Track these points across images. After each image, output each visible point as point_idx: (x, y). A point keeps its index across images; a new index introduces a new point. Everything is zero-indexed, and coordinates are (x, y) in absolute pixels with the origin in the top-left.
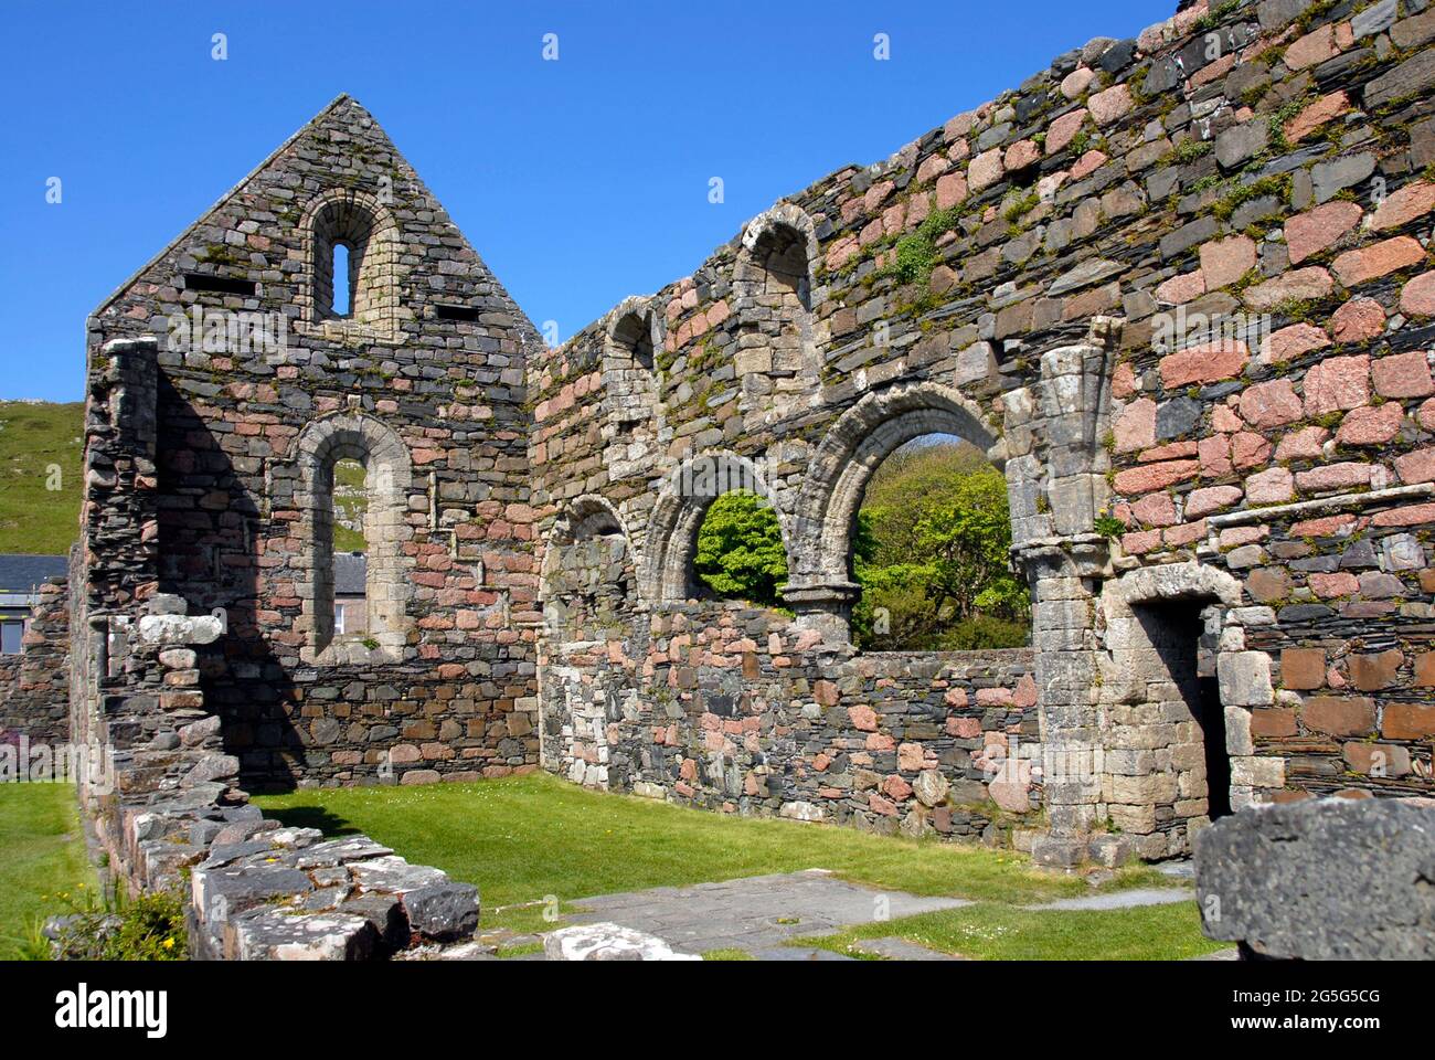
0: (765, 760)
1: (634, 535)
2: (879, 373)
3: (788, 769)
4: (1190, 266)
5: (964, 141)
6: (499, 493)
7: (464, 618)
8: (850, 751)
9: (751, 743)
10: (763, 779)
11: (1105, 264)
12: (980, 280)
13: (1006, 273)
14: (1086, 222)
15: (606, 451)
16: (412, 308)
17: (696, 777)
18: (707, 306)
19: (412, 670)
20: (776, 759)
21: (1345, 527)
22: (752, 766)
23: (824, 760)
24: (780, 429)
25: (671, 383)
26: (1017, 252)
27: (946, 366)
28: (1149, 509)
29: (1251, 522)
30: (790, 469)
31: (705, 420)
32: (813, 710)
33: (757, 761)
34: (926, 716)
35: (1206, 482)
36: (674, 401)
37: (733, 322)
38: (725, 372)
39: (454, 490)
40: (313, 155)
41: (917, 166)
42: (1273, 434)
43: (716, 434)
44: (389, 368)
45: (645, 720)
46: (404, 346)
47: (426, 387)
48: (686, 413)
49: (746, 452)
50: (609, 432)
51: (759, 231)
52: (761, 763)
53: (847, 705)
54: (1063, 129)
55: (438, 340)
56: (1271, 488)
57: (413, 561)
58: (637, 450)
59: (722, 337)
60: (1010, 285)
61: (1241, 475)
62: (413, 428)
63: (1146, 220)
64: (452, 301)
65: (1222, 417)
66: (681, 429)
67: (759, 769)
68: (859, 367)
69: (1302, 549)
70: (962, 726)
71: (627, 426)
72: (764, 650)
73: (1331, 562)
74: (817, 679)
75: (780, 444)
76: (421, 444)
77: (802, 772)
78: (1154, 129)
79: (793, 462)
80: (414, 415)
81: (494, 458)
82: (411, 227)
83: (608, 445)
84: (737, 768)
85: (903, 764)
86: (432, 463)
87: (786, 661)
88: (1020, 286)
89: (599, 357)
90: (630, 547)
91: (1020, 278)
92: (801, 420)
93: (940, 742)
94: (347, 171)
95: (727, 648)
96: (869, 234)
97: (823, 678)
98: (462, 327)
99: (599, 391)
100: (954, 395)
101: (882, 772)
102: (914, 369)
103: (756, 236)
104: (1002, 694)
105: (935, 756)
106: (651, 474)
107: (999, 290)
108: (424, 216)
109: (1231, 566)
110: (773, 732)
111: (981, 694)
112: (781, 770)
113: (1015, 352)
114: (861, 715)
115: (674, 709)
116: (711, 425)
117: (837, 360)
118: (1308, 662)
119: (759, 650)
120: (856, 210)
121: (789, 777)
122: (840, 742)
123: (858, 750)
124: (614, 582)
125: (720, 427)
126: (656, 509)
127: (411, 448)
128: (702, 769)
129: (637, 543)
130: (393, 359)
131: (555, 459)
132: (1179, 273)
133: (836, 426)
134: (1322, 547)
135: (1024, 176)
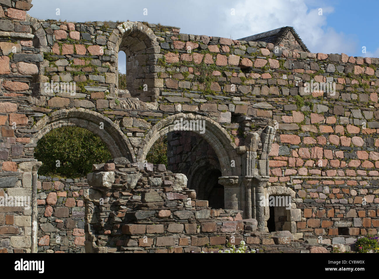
4: (290, 115)
5: (228, 47)
11: (270, 105)
12: (230, 93)
13: (238, 94)
14: (265, 91)
26: (244, 90)
27: (216, 114)
28: (277, 172)
29: (300, 179)
35: (291, 168)
41: (209, 45)
42: (305, 160)
54: (261, 63)
56: (303, 172)
60: (239, 98)
61: (297, 167)
63: (281, 99)
65: (294, 153)
69: (310, 186)
73: (315, 190)
88: (243, 100)
100: (217, 125)
102: (202, 111)
107: (236, 98)
109: (295, 188)
118: (308, 212)
132: (287, 115)
134: (314, 187)
135: (247, 69)
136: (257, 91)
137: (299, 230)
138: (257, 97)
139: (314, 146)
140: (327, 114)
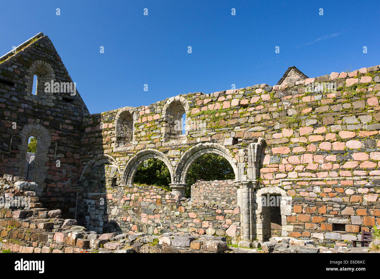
0: (161, 225)
1: (121, 167)
2: (203, 139)
3: (168, 227)
4: (280, 132)
5: (231, 95)
6: (73, 150)
7: (60, 185)
8: (188, 223)
9: (158, 221)
10: (160, 230)
11: (262, 128)
12: (232, 125)
13: (238, 124)
14: (258, 118)
15: (112, 144)
16: (56, 97)
17: (136, 229)
18: (153, 114)
19: (44, 199)
20: (165, 225)
21: (307, 184)
22: (157, 227)
23: (179, 225)
24: (174, 147)
25: (139, 131)
26: (242, 121)
27: (222, 141)
29: (289, 181)
30: (176, 157)
31: (150, 142)
32: (178, 213)
33: (158, 225)
34: (211, 215)
35: (281, 173)
36: (139, 135)
37: (162, 120)
38: (158, 131)
39: (62, 148)
40: (35, 50)
41: (218, 97)
42: (294, 165)
43: (153, 146)
44: (49, 112)
45: (119, 215)
46: (53, 107)
47: (57, 119)
48: (143, 139)
49: (162, 151)
50: (114, 139)
51: (172, 101)
52: (160, 226)
53: (188, 212)
54: (255, 100)
55: (62, 107)
56: (293, 175)
57: (48, 168)
58: (121, 145)
59: (157, 123)
60: (239, 127)
61: (287, 172)
62: (53, 130)
63: (272, 121)
64: (67, 96)
65: (284, 161)
66: (141, 142)
67: (159, 227)
68: (198, 137)
69: (299, 187)
70: (220, 218)
72: (164, 198)
73: (304, 190)
74: (179, 206)
75: (173, 150)
76: (54, 135)
77: (173, 228)
78: (275, 105)
79: (177, 155)
80: (53, 126)
81: (72, 140)
82: (58, 74)
83: (114, 142)
84: (151, 227)
85: (203, 226)
86: (57, 140)
87: (170, 201)
88: (241, 128)
89: (113, 119)
90: (119, 169)
91: (241, 126)
92: (180, 146)
93: (214, 221)
94: (43, 56)
95: (151, 197)
96: (204, 109)
97: (181, 206)
98: (68, 104)
99: (112, 128)
100: (223, 147)
101: (197, 228)
102: (213, 140)
103: (171, 102)
104: (231, 211)
105: (212, 224)
106: (129, 152)
107: (236, 128)
108: (62, 72)
109: (284, 189)
110: (165, 218)
111: (225, 211)
112: (166, 228)
113: (241, 141)
114: (192, 215)
115: (131, 212)
116: (151, 143)
117: (192, 134)
118: (298, 208)
119: (162, 198)
120: (201, 103)
121: (169, 229)
122: (185, 221)
123: (191, 223)
124: (112, 178)
125: (155, 144)
126: (130, 161)
127: (51, 136)
128: (139, 228)
129: (122, 169)
130: (50, 110)
131: (92, 143)
132: (278, 132)
133: (190, 149)
134: (303, 187)
135: (245, 106)
136: (252, 120)
137: (289, 223)
138: (252, 123)
139: (304, 153)
140: (316, 126)
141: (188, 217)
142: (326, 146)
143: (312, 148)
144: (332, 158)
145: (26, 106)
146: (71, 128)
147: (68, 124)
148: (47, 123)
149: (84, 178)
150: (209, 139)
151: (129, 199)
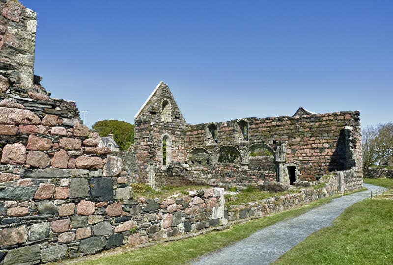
4: (295, 139)
11: (287, 136)
12: (272, 134)
13: (275, 134)
14: (285, 132)
15: (205, 141)
16: (172, 117)
18: (229, 127)
21: (306, 162)
24: (242, 144)
26: (277, 133)
27: (267, 142)
28: (290, 159)
29: (299, 161)
31: (228, 141)
32: (245, 176)
35: (296, 157)
37: (234, 130)
38: (232, 136)
39: (177, 144)
40: (162, 93)
42: (301, 154)
43: (230, 143)
44: (170, 126)
46: (172, 123)
47: (174, 129)
48: (224, 139)
49: (236, 146)
50: (206, 139)
51: (240, 120)
53: (251, 176)
54: (284, 123)
55: (175, 122)
56: (301, 158)
58: (210, 142)
59: (231, 131)
61: (298, 157)
62: (172, 135)
63: (291, 134)
64: (176, 116)
65: (297, 152)
66: (222, 141)
68: (255, 140)
69: (303, 163)
71: (209, 139)
75: (241, 146)
76: (173, 137)
78: (293, 126)
79: (244, 148)
80: (173, 133)
81: (180, 139)
82: (172, 104)
86: (174, 140)
88: (277, 136)
89: (204, 128)
92: (246, 144)
93: (264, 179)
94: (166, 95)
95: (231, 169)
96: (257, 126)
97: (247, 173)
98: (177, 120)
99: (204, 133)
100: (268, 145)
102: (263, 141)
104: (272, 174)
105: (263, 181)
106: (215, 146)
107: (275, 136)
108: (174, 102)
109: (297, 164)
113: (277, 143)
114: (253, 177)
115: (219, 177)
118: (303, 172)
119: (237, 169)
120: (256, 122)
124: (206, 160)
126: (216, 151)
129: (212, 155)
130: (170, 124)
131: (192, 141)
133: (251, 145)
134: (305, 163)
135: (279, 126)
136: (282, 132)
137: (298, 179)
138: (282, 134)
139: (305, 148)
140: (311, 137)
141: (251, 178)
142: (315, 146)
143: (309, 146)
144: (317, 150)
145: (162, 124)
146: (179, 133)
147: (178, 131)
148: (170, 132)
149: (188, 160)
150: (261, 141)
151: (218, 170)
